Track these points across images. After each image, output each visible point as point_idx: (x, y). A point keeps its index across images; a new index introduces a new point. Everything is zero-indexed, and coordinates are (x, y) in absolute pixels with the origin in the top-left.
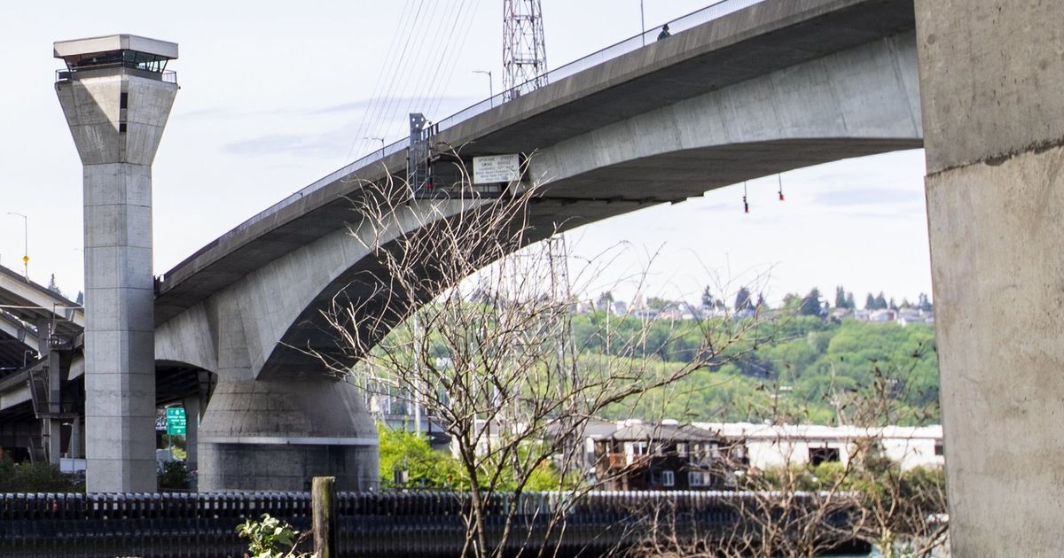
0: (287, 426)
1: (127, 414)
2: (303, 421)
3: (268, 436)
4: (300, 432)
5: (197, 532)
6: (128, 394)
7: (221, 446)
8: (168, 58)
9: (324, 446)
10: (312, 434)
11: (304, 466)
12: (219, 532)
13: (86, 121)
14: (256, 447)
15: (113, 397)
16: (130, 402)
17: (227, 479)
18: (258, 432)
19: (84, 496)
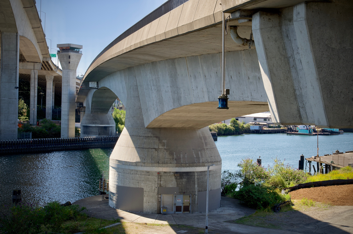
0: (96, 123)
2: (99, 122)
3: (92, 125)
4: (98, 124)
5: (64, 145)
7: (84, 126)
8: (80, 48)
9: (103, 126)
10: (100, 124)
11: (99, 131)
12: (70, 145)
13: (62, 61)
15: (66, 116)
17: (85, 133)
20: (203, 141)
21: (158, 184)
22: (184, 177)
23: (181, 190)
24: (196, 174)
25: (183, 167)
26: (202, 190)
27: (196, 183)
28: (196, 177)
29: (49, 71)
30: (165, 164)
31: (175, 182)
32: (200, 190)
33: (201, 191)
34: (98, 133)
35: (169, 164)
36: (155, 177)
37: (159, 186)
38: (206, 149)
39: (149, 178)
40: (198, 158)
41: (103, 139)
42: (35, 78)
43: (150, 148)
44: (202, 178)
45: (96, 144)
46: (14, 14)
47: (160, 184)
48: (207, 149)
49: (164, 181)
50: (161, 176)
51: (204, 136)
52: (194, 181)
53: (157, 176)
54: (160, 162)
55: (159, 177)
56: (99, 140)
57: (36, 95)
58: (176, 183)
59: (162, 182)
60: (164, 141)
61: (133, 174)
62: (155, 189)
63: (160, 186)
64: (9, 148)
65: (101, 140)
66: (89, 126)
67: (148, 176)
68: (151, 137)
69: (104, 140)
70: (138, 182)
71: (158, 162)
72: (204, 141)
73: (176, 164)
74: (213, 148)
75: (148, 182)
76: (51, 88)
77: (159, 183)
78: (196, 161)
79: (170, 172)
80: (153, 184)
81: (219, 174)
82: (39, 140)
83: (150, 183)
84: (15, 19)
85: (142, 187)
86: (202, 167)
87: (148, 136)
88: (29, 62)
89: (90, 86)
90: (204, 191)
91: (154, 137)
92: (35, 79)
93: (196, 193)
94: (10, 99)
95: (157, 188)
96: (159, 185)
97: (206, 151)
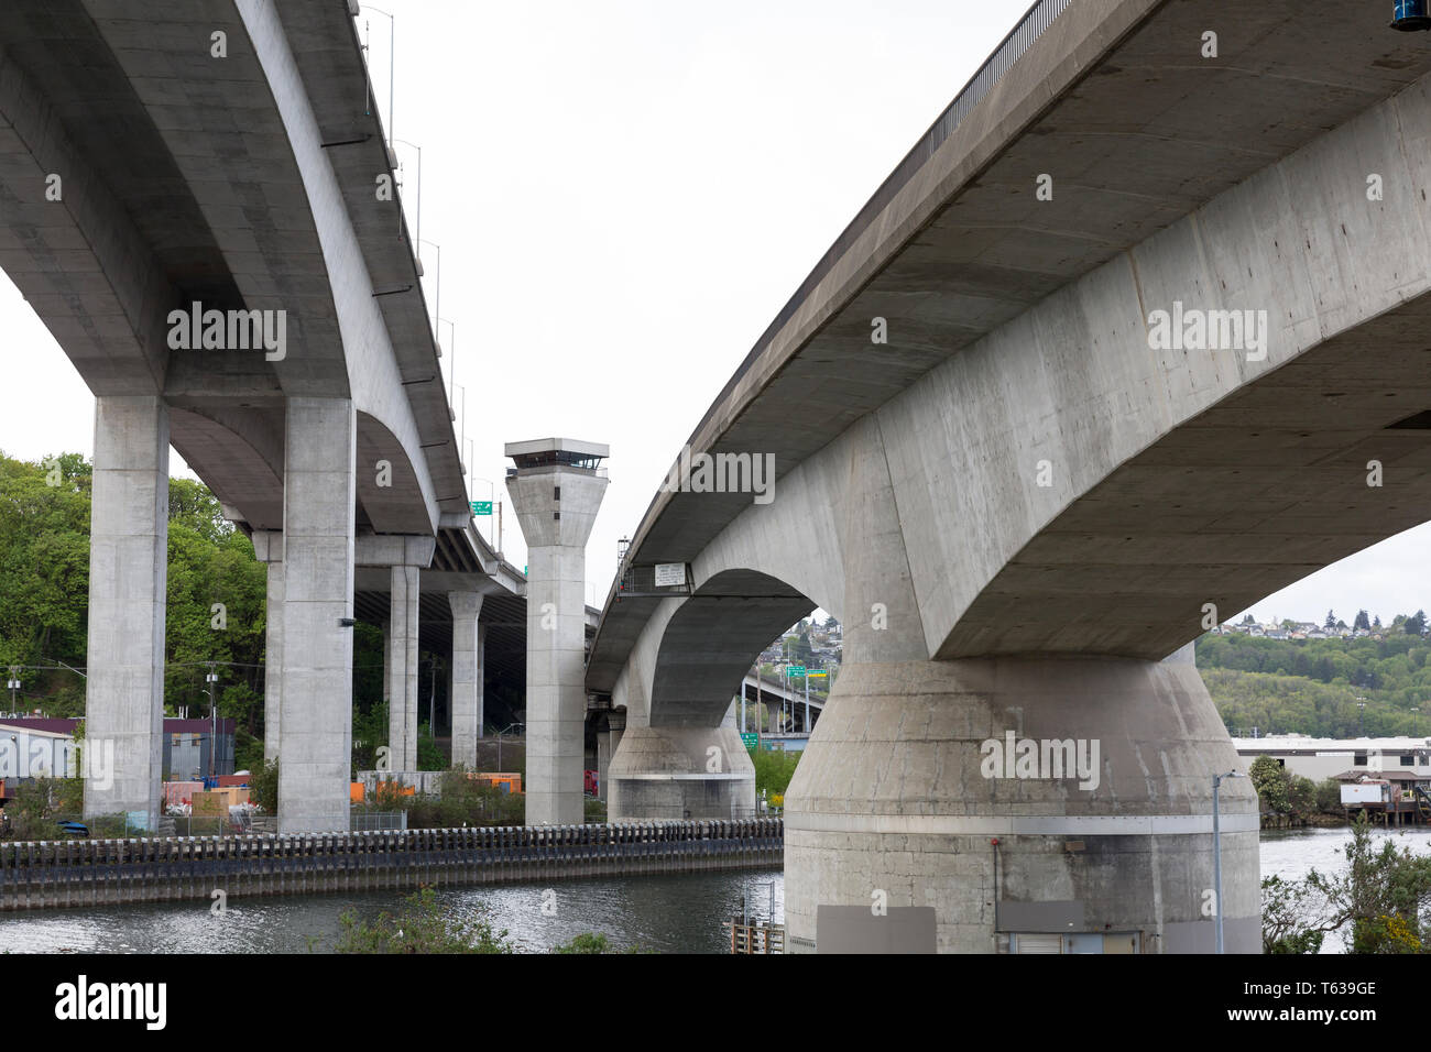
0: (672, 765)
1: (557, 755)
2: (685, 761)
3: (656, 773)
4: (681, 769)
6: (557, 738)
7: (621, 781)
8: (601, 457)
9: (702, 781)
10: (691, 772)
11: (684, 797)
13: (529, 510)
14: (646, 782)
15: (546, 741)
16: (560, 745)
17: (626, 810)
18: (649, 769)
19: (524, 829)
20: (1176, 709)
21: (996, 888)
22: (1106, 857)
23: (1096, 912)
24: (1155, 846)
25: (1099, 814)
26: (1185, 916)
27: (1157, 883)
28: (1155, 858)
29: (463, 575)
30: (1022, 802)
31: (1069, 878)
32: (1177, 916)
33: (1181, 921)
34: (682, 809)
35: (1036, 801)
36: (982, 860)
37: (999, 898)
38: (1189, 744)
39: (955, 866)
40: (1160, 778)
41: (706, 831)
42: (407, 601)
43: (954, 740)
44: (1183, 864)
45: (675, 852)
46: (340, 317)
47: (1005, 887)
48: (1195, 743)
49: (1019, 874)
50: (1006, 854)
51: (1178, 689)
52: (1148, 875)
53: (991, 856)
54: (999, 795)
55: (999, 858)
56: (691, 836)
57: (414, 670)
58: (1071, 882)
59: (1010, 882)
60: (1011, 709)
61: (887, 851)
62: (982, 910)
63: (1006, 895)
64: (322, 868)
65: (699, 837)
66: (646, 781)
67: (953, 856)
68: (959, 694)
69: (709, 836)
70: (912, 885)
71: (994, 795)
72: (1182, 710)
73: (1067, 800)
74: (1220, 741)
75: (952, 882)
76: (473, 645)
77: (999, 883)
78: (1152, 788)
79: (1044, 836)
80: (973, 891)
81: (1250, 852)
82: (443, 834)
83: (964, 886)
84: (341, 339)
85: (927, 905)
86: (1180, 818)
87: (945, 693)
88: (383, 534)
89: (658, 583)
90: (1193, 920)
91: (971, 694)
92: (410, 604)
93: (1160, 929)
94: (321, 669)
95: (993, 907)
96: (1000, 893)
97: (1190, 754)
